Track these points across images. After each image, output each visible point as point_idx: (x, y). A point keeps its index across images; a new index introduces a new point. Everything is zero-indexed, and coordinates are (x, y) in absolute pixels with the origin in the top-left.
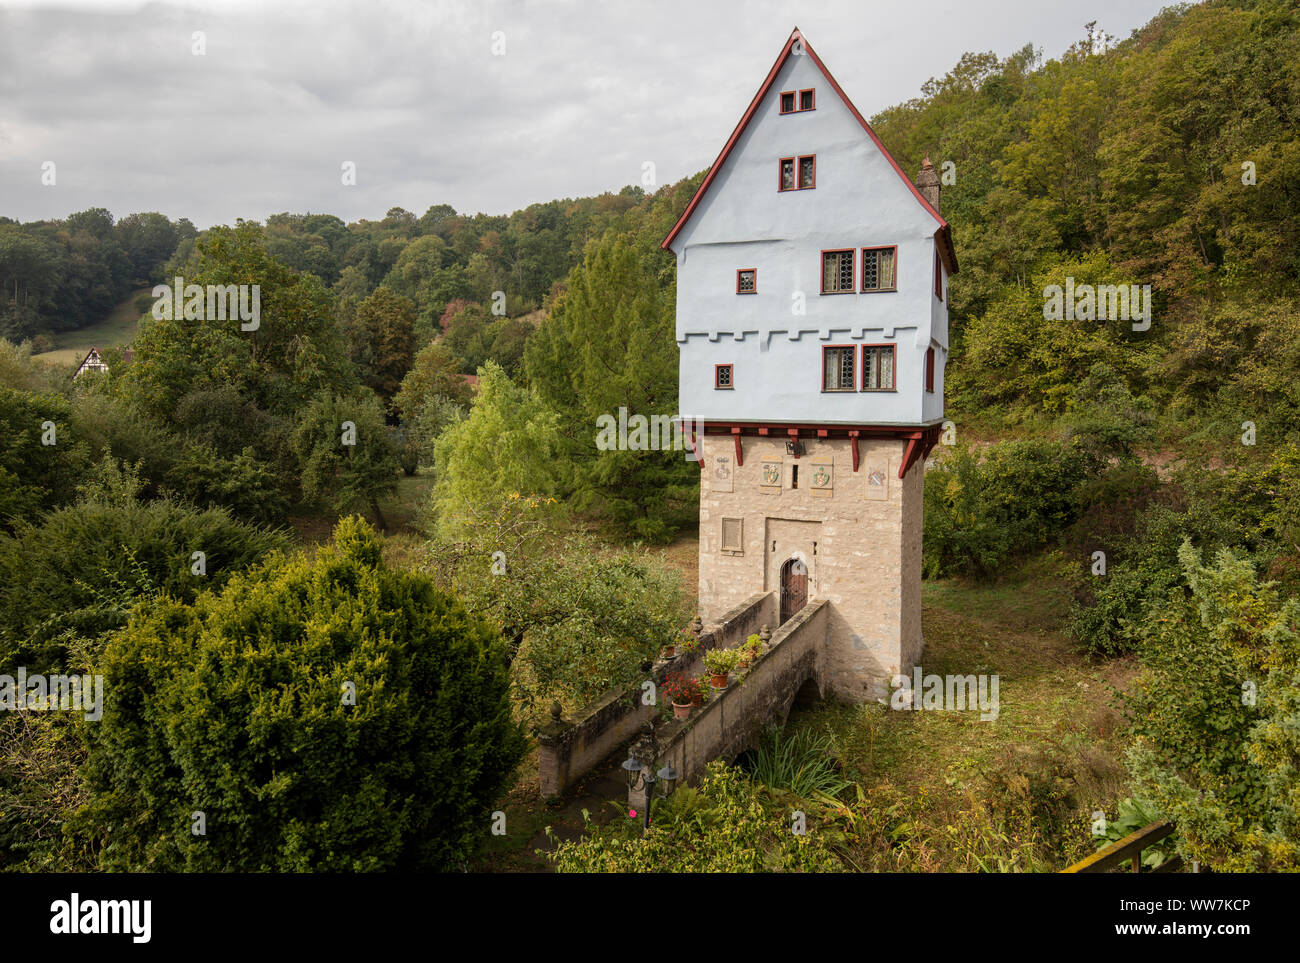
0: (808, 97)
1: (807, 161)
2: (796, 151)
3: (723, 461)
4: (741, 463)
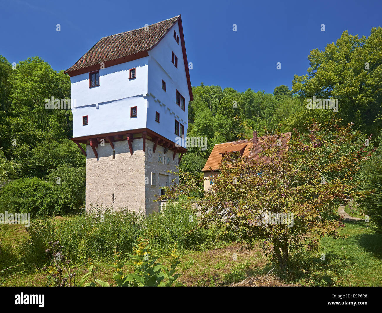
2: (175, 53)
4: (154, 152)
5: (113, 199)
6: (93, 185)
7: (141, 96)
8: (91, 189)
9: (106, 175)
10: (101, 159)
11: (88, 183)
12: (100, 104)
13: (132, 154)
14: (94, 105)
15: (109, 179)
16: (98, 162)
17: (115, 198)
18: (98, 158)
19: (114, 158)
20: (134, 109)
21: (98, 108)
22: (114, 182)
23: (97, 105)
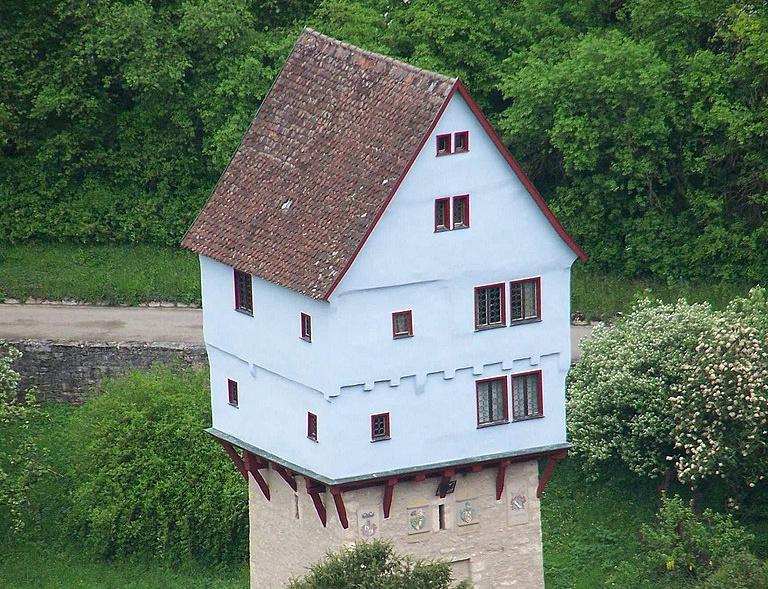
0: (462, 140)
1: (462, 202)
2: (451, 191)
3: (368, 516)
4: (387, 516)
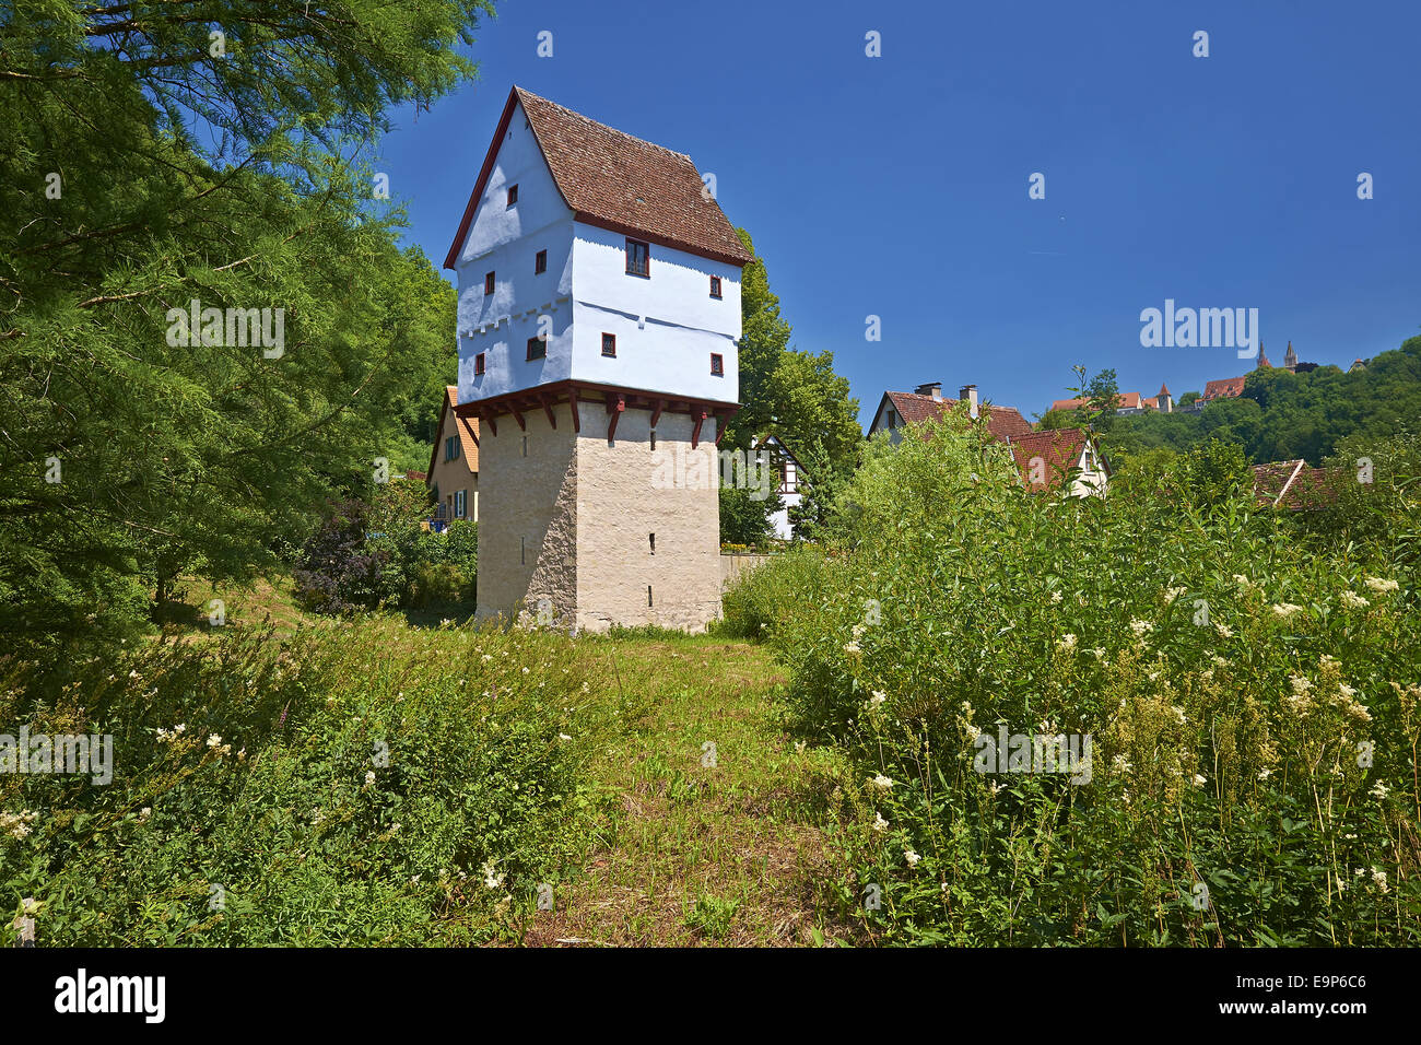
5: (653, 546)
6: (600, 510)
7: (731, 338)
8: (594, 519)
9: (635, 487)
10: (617, 443)
11: (583, 504)
12: (648, 320)
13: (694, 448)
14: (635, 318)
15: (643, 497)
16: (612, 452)
17: (655, 542)
18: (611, 440)
19: (653, 449)
20: (717, 359)
21: (641, 328)
22: (654, 505)
23: (642, 320)
